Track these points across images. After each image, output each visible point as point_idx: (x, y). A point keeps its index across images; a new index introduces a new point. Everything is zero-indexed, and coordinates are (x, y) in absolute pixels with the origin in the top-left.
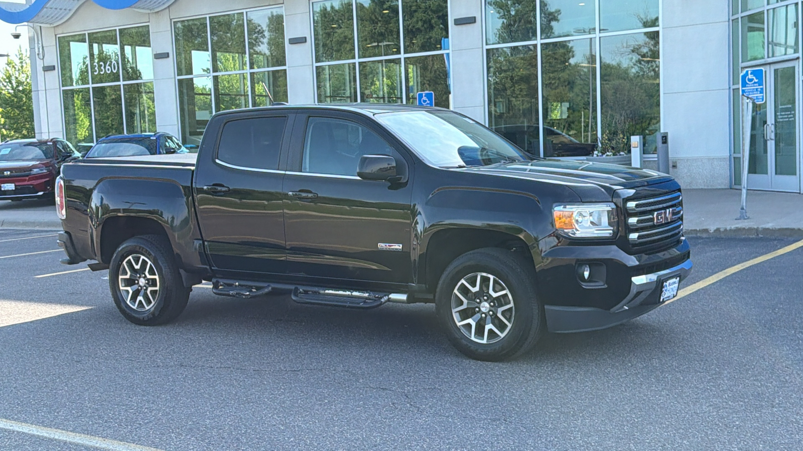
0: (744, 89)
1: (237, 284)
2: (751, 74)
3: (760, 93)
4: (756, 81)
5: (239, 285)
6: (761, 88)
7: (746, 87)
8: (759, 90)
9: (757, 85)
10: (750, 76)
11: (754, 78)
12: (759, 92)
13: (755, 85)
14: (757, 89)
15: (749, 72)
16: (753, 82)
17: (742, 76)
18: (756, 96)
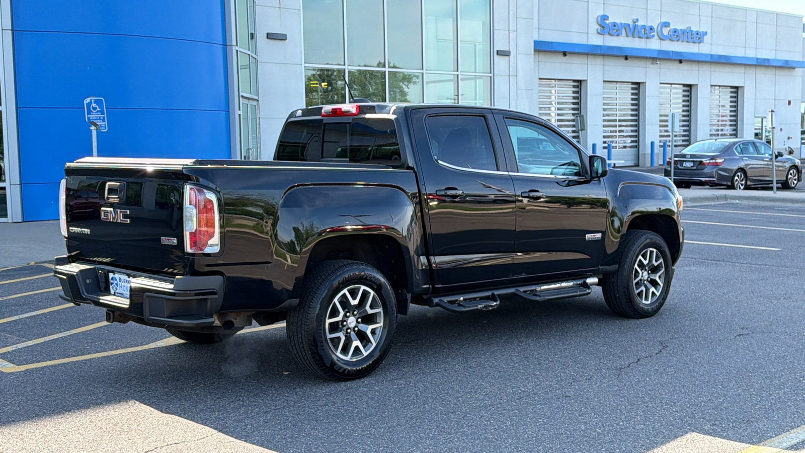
0: (89, 116)
1: (462, 299)
2: (94, 102)
3: (103, 122)
4: (99, 110)
5: (464, 300)
6: (103, 117)
7: (91, 115)
8: (102, 118)
9: (100, 113)
10: (94, 105)
11: (97, 106)
12: (101, 121)
13: (98, 113)
14: (100, 117)
15: (93, 101)
16: (96, 111)
17: (86, 104)
18: (100, 125)
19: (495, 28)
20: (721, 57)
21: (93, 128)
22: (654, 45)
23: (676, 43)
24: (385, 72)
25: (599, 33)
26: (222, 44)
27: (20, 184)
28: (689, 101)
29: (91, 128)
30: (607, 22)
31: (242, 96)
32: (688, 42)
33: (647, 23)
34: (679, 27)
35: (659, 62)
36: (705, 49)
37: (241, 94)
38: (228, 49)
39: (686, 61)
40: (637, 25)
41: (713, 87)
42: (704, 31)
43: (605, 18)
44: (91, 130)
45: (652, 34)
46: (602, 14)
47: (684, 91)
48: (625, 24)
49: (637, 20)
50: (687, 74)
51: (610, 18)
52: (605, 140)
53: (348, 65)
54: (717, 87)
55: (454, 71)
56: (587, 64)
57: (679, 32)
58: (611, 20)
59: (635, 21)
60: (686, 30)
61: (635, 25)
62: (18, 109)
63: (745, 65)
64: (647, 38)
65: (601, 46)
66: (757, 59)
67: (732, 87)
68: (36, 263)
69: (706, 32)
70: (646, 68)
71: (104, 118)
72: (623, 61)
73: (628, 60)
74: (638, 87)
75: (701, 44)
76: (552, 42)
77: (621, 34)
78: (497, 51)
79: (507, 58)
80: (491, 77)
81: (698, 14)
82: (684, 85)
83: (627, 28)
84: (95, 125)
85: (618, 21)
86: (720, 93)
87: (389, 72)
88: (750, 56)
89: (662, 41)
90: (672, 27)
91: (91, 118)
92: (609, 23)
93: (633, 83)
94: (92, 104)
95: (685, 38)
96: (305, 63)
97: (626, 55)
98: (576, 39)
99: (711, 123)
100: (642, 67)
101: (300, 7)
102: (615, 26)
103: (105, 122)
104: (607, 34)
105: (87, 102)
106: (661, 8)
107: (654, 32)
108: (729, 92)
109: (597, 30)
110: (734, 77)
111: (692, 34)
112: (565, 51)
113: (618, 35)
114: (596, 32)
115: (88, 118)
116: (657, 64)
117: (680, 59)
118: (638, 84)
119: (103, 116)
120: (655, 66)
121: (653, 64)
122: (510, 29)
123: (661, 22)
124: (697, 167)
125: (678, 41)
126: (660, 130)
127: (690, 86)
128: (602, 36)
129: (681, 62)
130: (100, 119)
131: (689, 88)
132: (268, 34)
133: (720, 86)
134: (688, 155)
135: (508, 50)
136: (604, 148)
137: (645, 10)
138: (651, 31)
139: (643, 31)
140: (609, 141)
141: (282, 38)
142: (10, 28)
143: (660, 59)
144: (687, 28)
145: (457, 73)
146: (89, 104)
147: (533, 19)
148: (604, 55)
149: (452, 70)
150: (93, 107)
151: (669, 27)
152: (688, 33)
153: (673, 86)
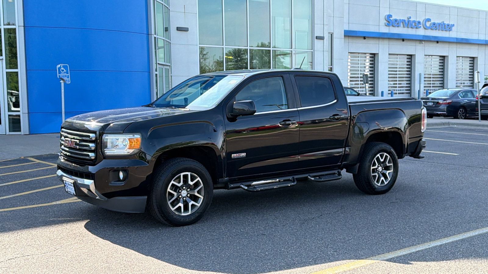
0: (59, 75)
3: (68, 78)
4: (66, 71)
7: (60, 74)
8: (67, 76)
9: (66, 73)
10: (62, 68)
11: (64, 69)
12: (67, 77)
13: (65, 73)
15: (62, 66)
16: (64, 72)
17: (58, 68)
18: (66, 80)
19: (315, 23)
20: (462, 39)
21: (62, 81)
22: (421, 32)
23: (435, 31)
24: (247, 49)
25: (386, 25)
26: (146, 33)
27: (28, 113)
28: (443, 66)
29: (61, 82)
30: (391, 19)
31: (158, 64)
32: (442, 30)
33: (416, 18)
34: (436, 22)
35: (423, 43)
36: (453, 34)
37: (158, 62)
38: (149, 36)
39: (441, 42)
40: (410, 21)
41: (458, 58)
42: (453, 24)
43: (390, 16)
44: (61, 83)
45: (419, 26)
46: (388, 14)
47: (440, 60)
48: (402, 20)
49: (410, 17)
50: (442, 50)
51: (393, 17)
52: (389, 89)
53: (225, 46)
54: (461, 58)
55: (290, 49)
56: (379, 44)
57: (436, 25)
58: (394, 18)
59: (409, 18)
60: (441, 23)
61: (409, 20)
62: (27, 71)
63: (478, 44)
64: (416, 28)
65: (387, 33)
66: (486, 40)
67: (471, 58)
68: (24, 157)
69: (454, 25)
70: (416, 46)
71: (68, 76)
72: (401, 42)
73: (404, 42)
74: (411, 57)
75: (451, 32)
76: (356, 31)
77: (400, 26)
78: (316, 37)
79: (322, 41)
80: (312, 52)
81: (449, 14)
82: (441, 56)
83: (404, 23)
84: (63, 80)
85: (398, 18)
86: (462, 61)
87: (250, 49)
88: (482, 39)
89: (426, 30)
90: (432, 21)
91: (61, 76)
92: (393, 19)
93: (408, 55)
94: (61, 68)
95: (440, 28)
96: (199, 44)
97: (403, 38)
98: (372, 29)
99: (457, 79)
100: (414, 46)
101: (197, 12)
102: (396, 21)
103: (69, 78)
104: (391, 26)
105: (59, 67)
106: (425, 10)
107: (421, 24)
108: (469, 61)
109: (385, 23)
110: (472, 52)
111: (445, 26)
112: (365, 36)
113: (398, 27)
114: (384, 25)
115: (59, 76)
116: (423, 44)
117: (438, 41)
118: (411, 55)
119: (68, 75)
120: (422, 45)
121: (420, 43)
122: (324, 24)
123: (425, 19)
124: (435, 105)
125: (436, 30)
126: (424, 83)
127: (444, 57)
128: (388, 27)
129: (438, 42)
130: (66, 76)
131: (443, 58)
132: (177, 28)
133: (462, 57)
134: (430, 98)
135: (323, 36)
136: (389, 94)
137: (415, 12)
138: (419, 24)
139: (414, 24)
140: (392, 90)
141: (185, 30)
142: (23, 25)
143: (424, 41)
144: (442, 22)
145: (291, 50)
146: (60, 68)
147: (343, 17)
148: (389, 39)
149: (289, 48)
150: (62, 70)
151: (430, 21)
152: (442, 25)
153: (433, 57)
